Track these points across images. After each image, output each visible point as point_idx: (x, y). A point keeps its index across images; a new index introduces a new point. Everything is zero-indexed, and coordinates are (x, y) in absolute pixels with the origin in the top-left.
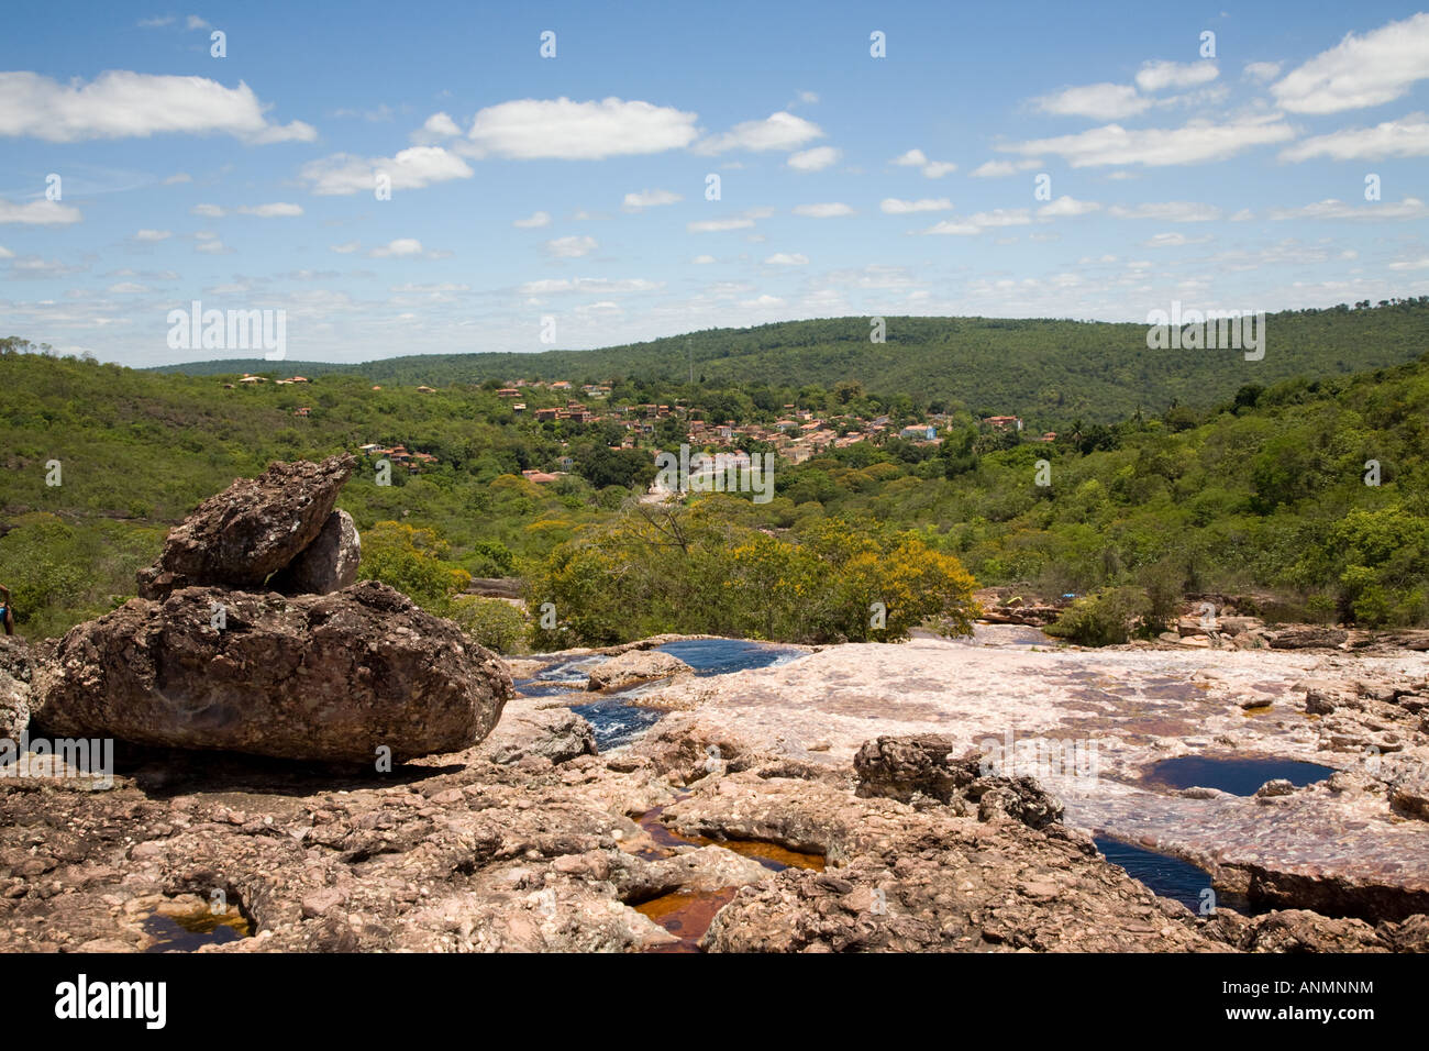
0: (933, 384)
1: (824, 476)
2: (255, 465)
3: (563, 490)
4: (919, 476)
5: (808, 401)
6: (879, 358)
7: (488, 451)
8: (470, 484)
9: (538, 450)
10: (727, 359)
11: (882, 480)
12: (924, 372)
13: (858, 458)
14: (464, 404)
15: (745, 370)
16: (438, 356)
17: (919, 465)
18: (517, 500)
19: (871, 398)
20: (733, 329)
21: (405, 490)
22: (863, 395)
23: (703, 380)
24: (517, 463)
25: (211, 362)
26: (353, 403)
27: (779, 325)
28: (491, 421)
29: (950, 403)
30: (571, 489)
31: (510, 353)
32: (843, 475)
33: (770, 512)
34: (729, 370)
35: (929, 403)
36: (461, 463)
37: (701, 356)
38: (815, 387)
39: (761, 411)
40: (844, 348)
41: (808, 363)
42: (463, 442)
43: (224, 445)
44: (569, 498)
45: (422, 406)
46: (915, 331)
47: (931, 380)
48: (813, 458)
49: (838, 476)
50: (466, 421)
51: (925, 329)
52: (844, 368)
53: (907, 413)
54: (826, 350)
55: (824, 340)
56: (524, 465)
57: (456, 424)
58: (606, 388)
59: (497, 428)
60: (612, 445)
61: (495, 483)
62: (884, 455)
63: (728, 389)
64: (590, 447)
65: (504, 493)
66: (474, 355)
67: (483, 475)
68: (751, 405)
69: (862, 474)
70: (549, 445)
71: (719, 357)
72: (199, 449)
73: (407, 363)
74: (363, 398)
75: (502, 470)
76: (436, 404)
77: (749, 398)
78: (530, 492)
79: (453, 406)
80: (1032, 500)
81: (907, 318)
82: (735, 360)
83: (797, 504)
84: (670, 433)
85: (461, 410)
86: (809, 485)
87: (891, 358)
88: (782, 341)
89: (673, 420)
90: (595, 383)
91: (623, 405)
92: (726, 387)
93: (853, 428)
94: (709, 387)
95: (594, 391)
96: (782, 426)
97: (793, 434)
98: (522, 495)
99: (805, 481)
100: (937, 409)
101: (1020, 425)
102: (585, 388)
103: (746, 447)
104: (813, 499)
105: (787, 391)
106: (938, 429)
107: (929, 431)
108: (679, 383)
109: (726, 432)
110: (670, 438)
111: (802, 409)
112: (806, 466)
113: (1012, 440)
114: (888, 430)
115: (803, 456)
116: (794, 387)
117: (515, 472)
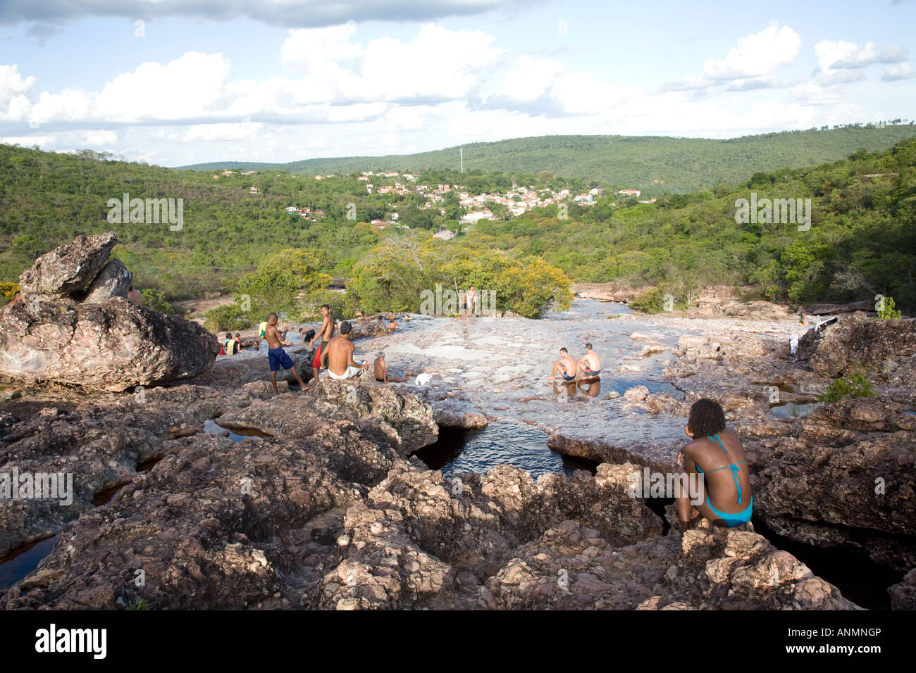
0: (594, 172)
1: (532, 222)
4: (582, 222)
5: (525, 182)
6: (565, 158)
8: (343, 227)
9: (379, 209)
12: (589, 165)
13: (549, 212)
14: (340, 184)
17: (582, 216)
18: (368, 236)
19: (558, 180)
21: (309, 231)
22: (554, 178)
23: (469, 170)
24: (368, 216)
26: (282, 185)
28: (354, 194)
29: (602, 182)
32: (541, 222)
33: (502, 242)
35: (590, 182)
36: (338, 216)
37: (468, 157)
38: (529, 174)
39: (499, 188)
40: (546, 152)
41: (526, 161)
45: (318, 186)
47: (593, 169)
48: (526, 212)
49: (539, 222)
50: (341, 194)
52: (546, 163)
53: (577, 187)
54: (535, 153)
56: (373, 218)
58: (416, 175)
59: (358, 198)
60: (420, 206)
61: (356, 227)
63: (481, 176)
64: (407, 207)
65: (361, 233)
68: (494, 184)
70: (386, 206)
73: (311, 162)
74: (287, 182)
75: (360, 220)
76: (325, 185)
78: (375, 231)
79: (334, 186)
83: (516, 237)
84: (450, 199)
85: (339, 187)
86: (523, 227)
87: (570, 158)
88: (512, 149)
89: (452, 193)
90: (411, 173)
91: (425, 185)
92: (481, 174)
93: (548, 196)
94: (471, 174)
95: (410, 177)
96: (510, 195)
97: (517, 199)
98: (371, 233)
99: (522, 225)
100: (594, 185)
101: (638, 193)
102: (405, 175)
103: (491, 206)
104: (525, 235)
105: (514, 176)
106: (594, 196)
107: (589, 198)
108: (456, 172)
109: (481, 199)
110: (451, 203)
111: (522, 186)
112: (522, 217)
113: (633, 202)
114: (567, 197)
115: (521, 211)
116: (518, 174)
117: (367, 221)
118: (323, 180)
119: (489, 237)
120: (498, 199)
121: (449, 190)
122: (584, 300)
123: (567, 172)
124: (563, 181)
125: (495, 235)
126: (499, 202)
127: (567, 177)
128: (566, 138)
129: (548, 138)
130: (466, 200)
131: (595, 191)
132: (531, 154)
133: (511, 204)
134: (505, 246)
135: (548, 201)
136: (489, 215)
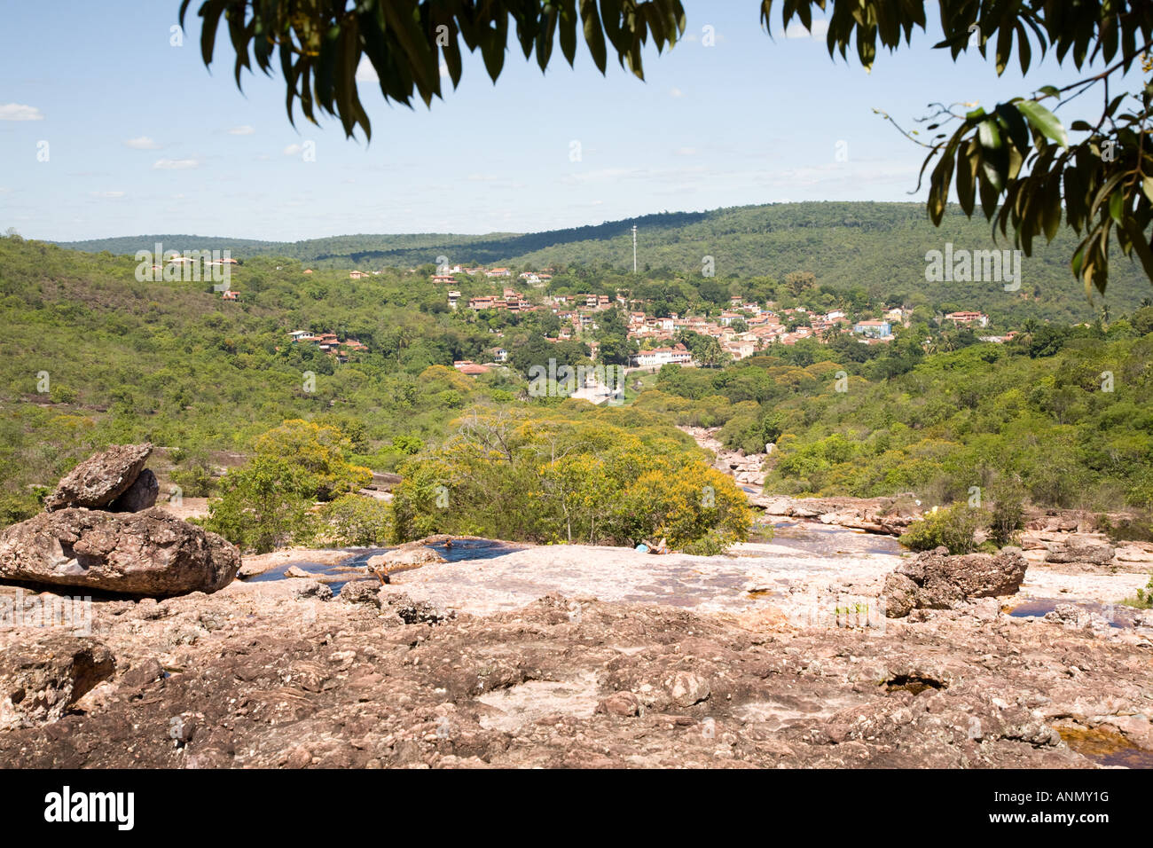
0: (896, 275)
1: (764, 374)
2: (181, 350)
3: (495, 383)
4: (864, 376)
5: (756, 293)
6: (840, 247)
7: (420, 340)
8: (400, 374)
9: (472, 340)
10: (676, 245)
11: (825, 379)
12: (887, 262)
13: (803, 356)
14: (397, 290)
15: (695, 257)
16: (377, 236)
17: (865, 364)
18: (445, 392)
19: (824, 290)
20: (685, 214)
21: (333, 379)
22: (816, 286)
23: (648, 268)
24: (449, 353)
25: (140, 237)
26: (284, 287)
27: (734, 210)
28: (424, 309)
29: (912, 297)
30: (503, 381)
31: (451, 235)
32: (783, 373)
33: (704, 411)
34: (679, 256)
35: (887, 296)
36: (390, 352)
37: (649, 241)
38: (765, 279)
39: (706, 304)
40: (803, 235)
41: (763, 252)
42: (396, 330)
43: (150, 328)
44: (499, 392)
45: (354, 291)
46: (879, 218)
47: (895, 270)
48: (755, 354)
49: (778, 374)
50: (399, 309)
51: (891, 216)
52: (801, 256)
53: (861, 306)
54: (782, 236)
55: (780, 226)
56: (458, 357)
57: (387, 311)
58: (545, 276)
59: (430, 317)
60: (549, 336)
61: (425, 374)
62: (830, 352)
63: (673, 279)
64: (525, 337)
65: (433, 385)
66: (414, 236)
67: (413, 365)
68: (695, 296)
69: (806, 373)
70: (484, 335)
71: (669, 243)
72: (125, 332)
73: (343, 243)
74: (294, 283)
75: (433, 359)
76: (368, 290)
77: (695, 289)
78: (460, 383)
79: (388, 292)
80: (955, 407)
81: (872, 203)
82: (684, 246)
83: (733, 402)
84: (609, 324)
85: (394, 296)
86: (747, 383)
87: (852, 247)
88: (736, 227)
89: (613, 311)
90: (535, 271)
91: (562, 294)
92: (672, 277)
93: (802, 322)
94: (653, 276)
95: (533, 279)
96: (727, 318)
97: (739, 328)
98: (451, 387)
99: (744, 378)
100: (895, 302)
101: (984, 321)
102: (524, 275)
103: (688, 341)
104: (750, 398)
105: (735, 282)
106: (893, 324)
107: (883, 327)
108: (623, 271)
109: (668, 325)
110: (609, 330)
111: (750, 301)
112: (747, 362)
113: (966, 339)
114: (840, 325)
115: (747, 351)
116: (742, 276)
117: (448, 363)
118: (363, 280)
119: (679, 401)
120: (702, 327)
121: (609, 306)
122: (829, 527)
123: (843, 277)
124: (832, 292)
125: (693, 397)
126: (705, 332)
127: (842, 284)
128: (844, 207)
129: (807, 207)
130: (640, 327)
131: (895, 314)
132: (773, 236)
133: (728, 337)
134: (711, 418)
135: (803, 332)
136: (681, 357)
